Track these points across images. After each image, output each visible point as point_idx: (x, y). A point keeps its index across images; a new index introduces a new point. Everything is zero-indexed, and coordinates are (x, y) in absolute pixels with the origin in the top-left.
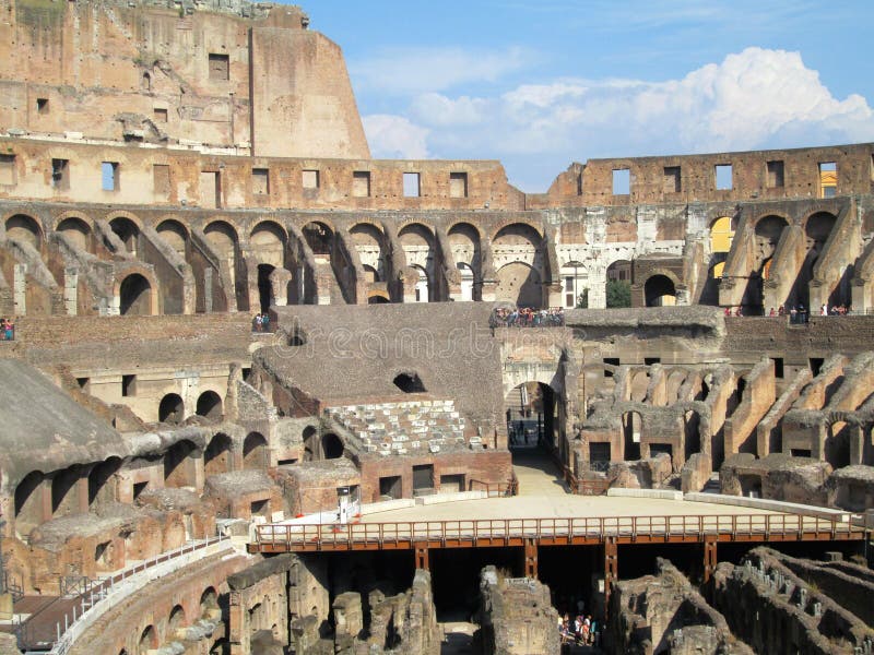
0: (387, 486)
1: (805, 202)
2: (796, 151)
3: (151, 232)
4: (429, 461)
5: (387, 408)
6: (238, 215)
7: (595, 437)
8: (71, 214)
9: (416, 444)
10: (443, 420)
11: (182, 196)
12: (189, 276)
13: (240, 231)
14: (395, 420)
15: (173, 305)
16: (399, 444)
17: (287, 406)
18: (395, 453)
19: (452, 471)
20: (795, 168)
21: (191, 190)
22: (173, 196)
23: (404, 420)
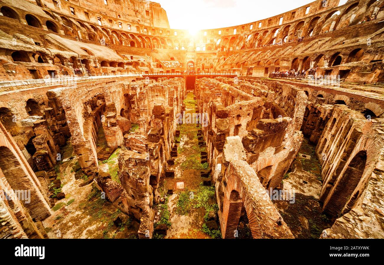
0: (168, 72)
1: (231, 35)
2: (230, 27)
3: (136, 37)
4: (174, 69)
5: (169, 62)
6: (150, 36)
7: (198, 67)
8: (123, 32)
9: (172, 66)
10: (176, 64)
11: (141, 32)
12: (142, 44)
13: (151, 39)
14: (169, 63)
15: (139, 46)
16: (170, 66)
17: (155, 61)
18: (169, 67)
19: (177, 70)
20: (230, 30)
21: (143, 31)
22: (140, 32)
23: (171, 63)
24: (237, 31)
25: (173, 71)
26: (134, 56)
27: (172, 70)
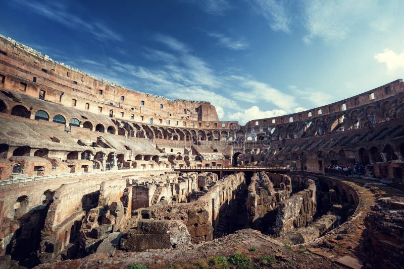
0: (207, 165)
1: (286, 124)
3: (182, 131)
4: (215, 162)
6: (196, 129)
8: (170, 128)
9: (213, 159)
10: (219, 156)
11: (188, 126)
12: (185, 137)
13: (196, 131)
14: (210, 156)
18: (209, 160)
19: (219, 164)
22: (186, 126)
23: (212, 156)
24: (294, 119)
25: (214, 164)
26: (174, 149)
27: (212, 163)
